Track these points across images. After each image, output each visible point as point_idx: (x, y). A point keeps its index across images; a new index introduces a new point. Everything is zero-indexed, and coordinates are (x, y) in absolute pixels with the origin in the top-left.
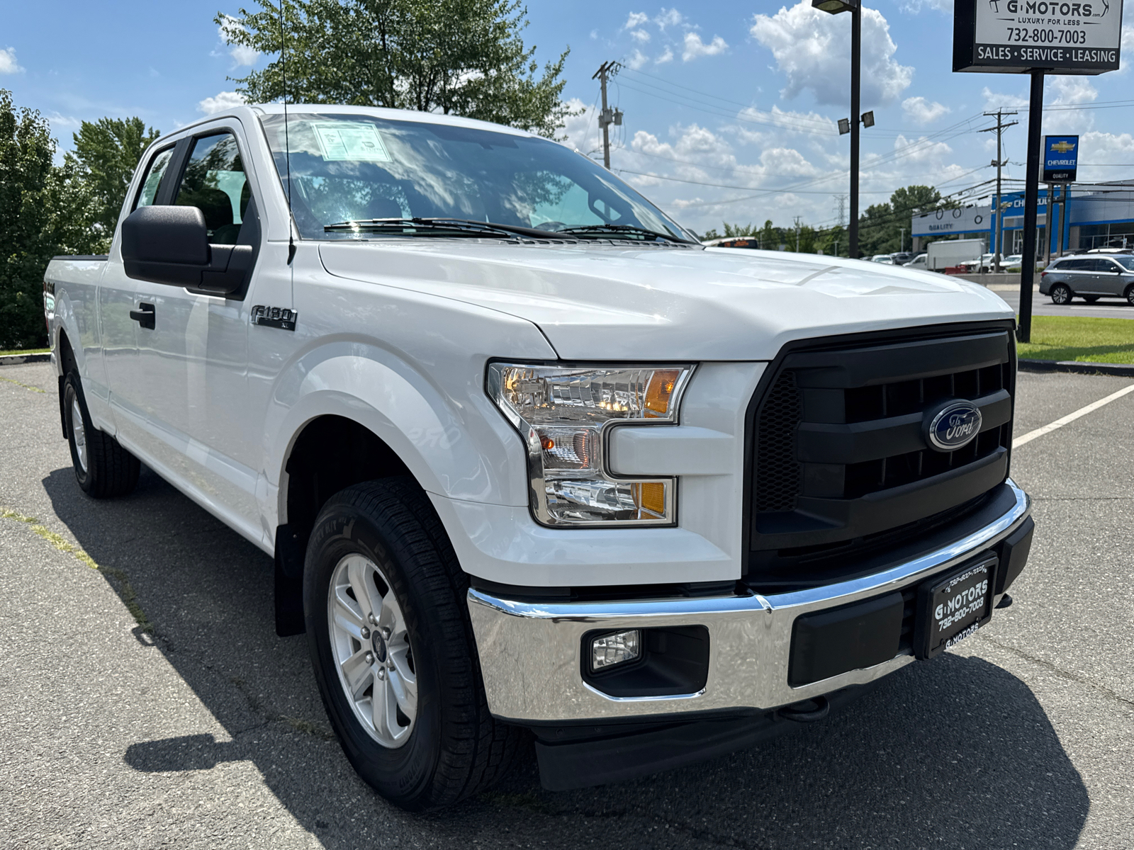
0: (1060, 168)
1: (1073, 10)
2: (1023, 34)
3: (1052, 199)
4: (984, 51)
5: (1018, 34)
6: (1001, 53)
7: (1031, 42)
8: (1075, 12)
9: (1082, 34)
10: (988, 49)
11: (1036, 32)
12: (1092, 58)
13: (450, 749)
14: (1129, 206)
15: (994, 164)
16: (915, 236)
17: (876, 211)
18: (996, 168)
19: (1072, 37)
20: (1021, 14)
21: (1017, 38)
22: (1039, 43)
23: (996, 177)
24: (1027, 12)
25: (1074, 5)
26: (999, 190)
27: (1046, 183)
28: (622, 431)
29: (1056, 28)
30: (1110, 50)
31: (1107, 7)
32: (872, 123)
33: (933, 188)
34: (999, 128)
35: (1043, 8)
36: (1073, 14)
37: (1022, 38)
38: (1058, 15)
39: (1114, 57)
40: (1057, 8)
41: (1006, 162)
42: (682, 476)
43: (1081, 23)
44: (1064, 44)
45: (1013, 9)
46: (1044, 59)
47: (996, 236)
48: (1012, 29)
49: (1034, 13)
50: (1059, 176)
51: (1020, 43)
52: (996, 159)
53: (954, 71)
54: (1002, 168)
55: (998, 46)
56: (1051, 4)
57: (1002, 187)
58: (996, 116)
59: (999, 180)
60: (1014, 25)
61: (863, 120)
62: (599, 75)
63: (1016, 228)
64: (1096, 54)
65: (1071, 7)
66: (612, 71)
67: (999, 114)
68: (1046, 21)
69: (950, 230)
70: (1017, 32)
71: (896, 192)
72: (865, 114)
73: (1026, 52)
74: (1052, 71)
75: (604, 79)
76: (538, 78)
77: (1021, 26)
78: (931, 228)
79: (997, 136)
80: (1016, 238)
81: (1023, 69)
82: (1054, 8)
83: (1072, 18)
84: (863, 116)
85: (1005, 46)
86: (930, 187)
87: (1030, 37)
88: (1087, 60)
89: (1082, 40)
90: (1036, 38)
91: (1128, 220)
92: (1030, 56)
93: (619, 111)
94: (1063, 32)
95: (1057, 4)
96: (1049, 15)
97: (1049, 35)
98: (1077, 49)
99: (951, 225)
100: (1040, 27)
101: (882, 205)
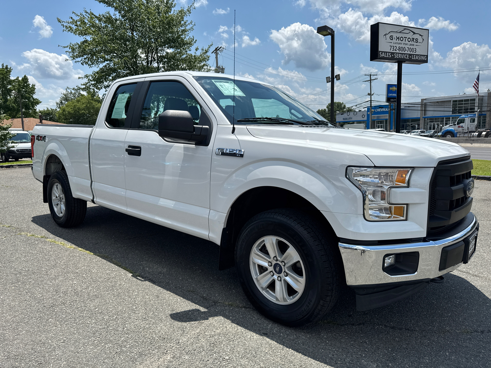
0: (393, 97)
1: (412, 40)
2: (395, 48)
3: (390, 109)
4: (382, 54)
5: (393, 48)
6: (387, 55)
7: (398, 51)
8: (413, 41)
9: (415, 49)
10: (383, 53)
11: (399, 48)
12: (419, 58)
13: (324, 299)
14: (418, 112)
15: (369, 94)
16: (338, 122)
17: (321, 112)
18: (370, 96)
19: (412, 50)
20: (394, 41)
21: (393, 49)
22: (401, 52)
23: (370, 99)
24: (396, 40)
25: (412, 38)
26: (371, 105)
27: (388, 103)
28: (393, 189)
29: (406, 47)
30: (424, 56)
31: (423, 40)
32: (339, 79)
33: (343, 103)
34: (371, 80)
35: (402, 39)
36: (412, 42)
37: (395, 49)
38: (407, 42)
39: (426, 58)
40: (407, 39)
41: (373, 94)
42: (409, 204)
43: (415, 45)
44: (409, 53)
45: (392, 39)
46: (402, 58)
47: (370, 123)
48: (391, 46)
49: (399, 40)
50: (393, 100)
51: (394, 51)
52: (370, 93)
53: (371, 61)
54: (372, 96)
55: (387, 52)
56: (404, 37)
57: (372, 104)
58: (369, 76)
59: (371, 101)
60: (392, 45)
61: (336, 77)
62: (214, 52)
63: (376, 120)
64: (420, 57)
65: (411, 39)
66: (220, 51)
67: (370, 75)
68: (403, 44)
69: (351, 120)
70: (393, 47)
71: (328, 104)
72: (337, 75)
73: (396, 55)
74: (405, 63)
75: (217, 54)
76: (198, 53)
77: (395, 45)
78: (344, 119)
79: (370, 84)
80: (376, 124)
81: (395, 61)
82: (405, 39)
83: (412, 43)
84: (336, 76)
85: (389, 52)
86: (342, 103)
87: (398, 49)
88: (417, 59)
89: (415, 51)
90: (399, 50)
91: (417, 118)
92: (398, 57)
93: (223, 67)
94: (409, 48)
95: (406, 38)
96: (404, 41)
97: (404, 49)
98: (414, 55)
99: (351, 118)
100: (401, 46)
101: (323, 109)
